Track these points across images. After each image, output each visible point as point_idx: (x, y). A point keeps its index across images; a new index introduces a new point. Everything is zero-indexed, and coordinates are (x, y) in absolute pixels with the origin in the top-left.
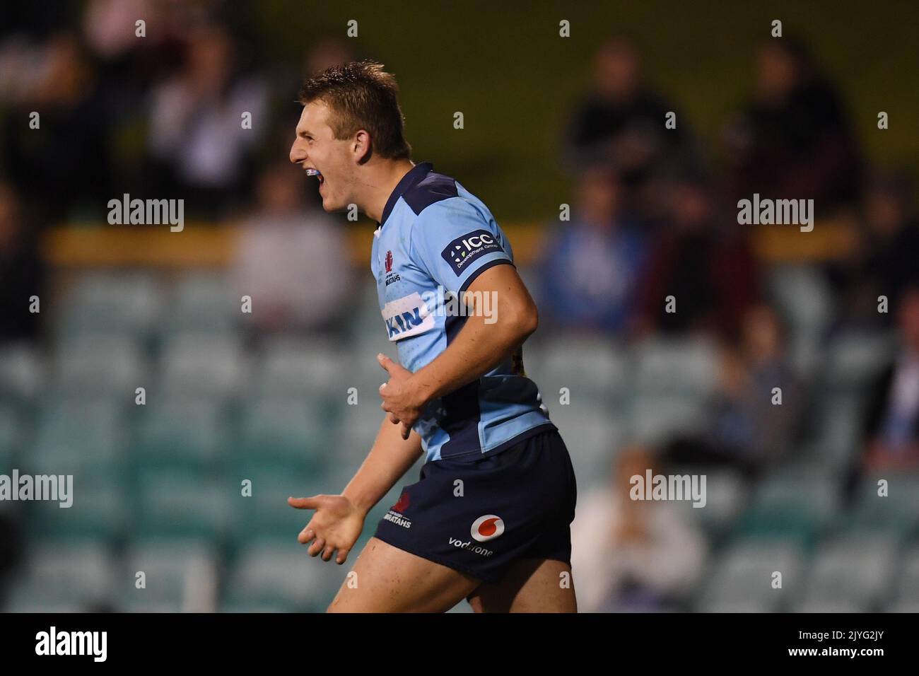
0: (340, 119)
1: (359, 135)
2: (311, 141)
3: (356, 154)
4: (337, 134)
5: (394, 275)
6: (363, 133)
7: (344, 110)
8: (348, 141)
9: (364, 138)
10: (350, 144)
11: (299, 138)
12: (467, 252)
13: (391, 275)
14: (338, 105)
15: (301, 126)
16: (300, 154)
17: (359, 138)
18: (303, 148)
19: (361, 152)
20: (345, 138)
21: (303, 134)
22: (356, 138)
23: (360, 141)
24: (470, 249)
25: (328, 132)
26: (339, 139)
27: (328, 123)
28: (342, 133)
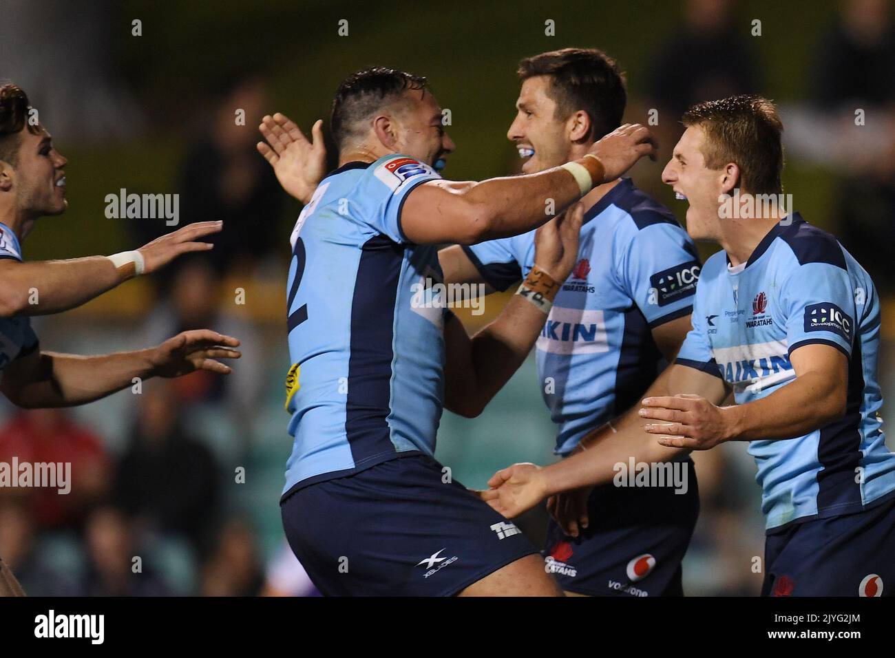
0: (713, 148)
1: (729, 167)
2: (684, 166)
3: (723, 186)
4: (709, 161)
5: (766, 318)
6: (731, 166)
7: (720, 139)
8: (719, 172)
9: (734, 171)
10: (720, 175)
11: (675, 159)
12: (828, 320)
13: (763, 317)
14: (715, 133)
15: (678, 149)
16: (670, 174)
17: (729, 170)
18: (675, 169)
19: (729, 184)
20: (716, 168)
21: (679, 156)
22: (725, 170)
23: (730, 174)
24: (832, 319)
25: (700, 159)
26: (709, 168)
27: (702, 151)
28: (713, 163)
